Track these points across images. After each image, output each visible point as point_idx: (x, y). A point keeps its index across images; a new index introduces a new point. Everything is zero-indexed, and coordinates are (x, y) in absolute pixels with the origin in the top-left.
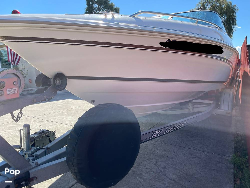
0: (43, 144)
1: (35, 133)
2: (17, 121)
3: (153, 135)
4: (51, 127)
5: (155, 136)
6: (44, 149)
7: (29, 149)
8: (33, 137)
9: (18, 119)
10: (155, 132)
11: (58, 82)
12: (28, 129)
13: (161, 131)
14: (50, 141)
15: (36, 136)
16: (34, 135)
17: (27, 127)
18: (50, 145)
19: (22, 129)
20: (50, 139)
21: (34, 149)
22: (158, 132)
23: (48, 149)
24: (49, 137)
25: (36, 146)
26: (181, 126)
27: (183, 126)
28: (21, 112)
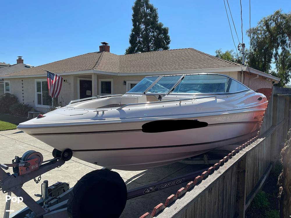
0: (59, 193)
1: (53, 185)
2: (37, 183)
3: (146, 191)
4: (77, 169)
5: (149, 191)
6: (57, 198)
7: (47, 198)
8: (51, 188)
9: (38, 181)
10: (148, 188)
11: (66, 154)
12: (46, 184)
13: (155, 187)
14: (64, 191)
15: (54, 187)
16: (52, 187)
17: (46, 182)
18: (61, 196)
19: (43, 184)
20: (64, 190)
21: (50, 198)
22: (151, 188)
23: (60, 198)
24: (64, 188)
25: (53, 195)
26: (178, 182)
27: (180, 182)
28: (40, 177)
